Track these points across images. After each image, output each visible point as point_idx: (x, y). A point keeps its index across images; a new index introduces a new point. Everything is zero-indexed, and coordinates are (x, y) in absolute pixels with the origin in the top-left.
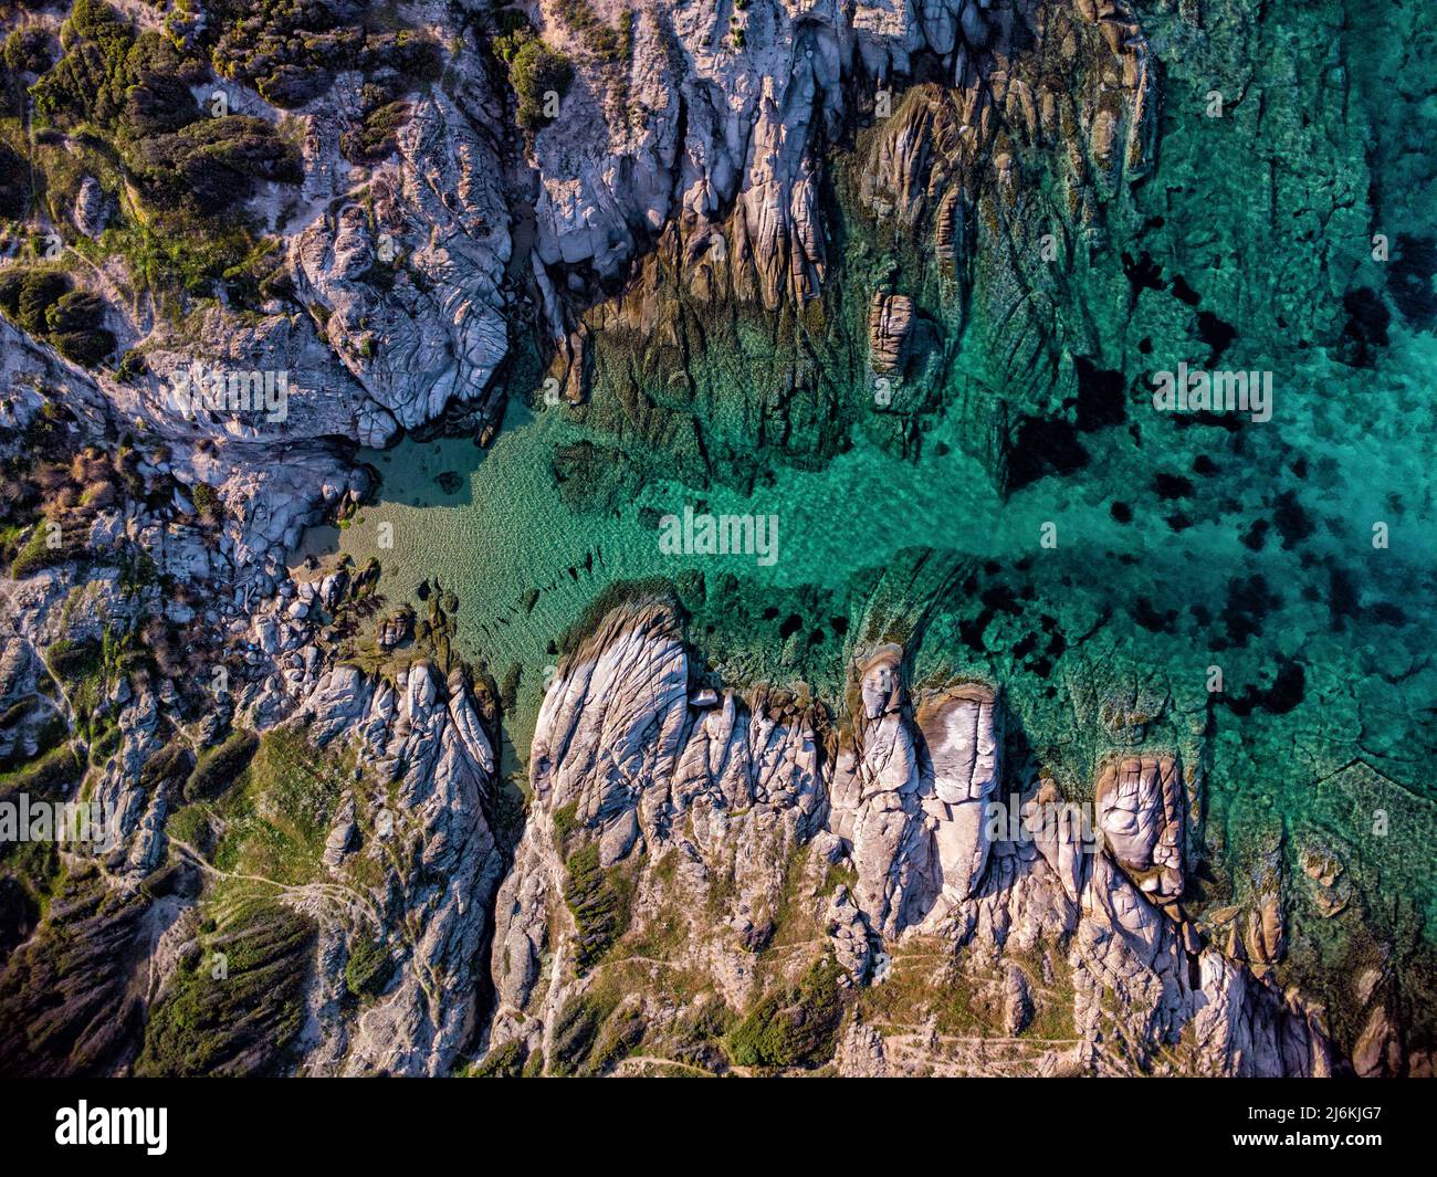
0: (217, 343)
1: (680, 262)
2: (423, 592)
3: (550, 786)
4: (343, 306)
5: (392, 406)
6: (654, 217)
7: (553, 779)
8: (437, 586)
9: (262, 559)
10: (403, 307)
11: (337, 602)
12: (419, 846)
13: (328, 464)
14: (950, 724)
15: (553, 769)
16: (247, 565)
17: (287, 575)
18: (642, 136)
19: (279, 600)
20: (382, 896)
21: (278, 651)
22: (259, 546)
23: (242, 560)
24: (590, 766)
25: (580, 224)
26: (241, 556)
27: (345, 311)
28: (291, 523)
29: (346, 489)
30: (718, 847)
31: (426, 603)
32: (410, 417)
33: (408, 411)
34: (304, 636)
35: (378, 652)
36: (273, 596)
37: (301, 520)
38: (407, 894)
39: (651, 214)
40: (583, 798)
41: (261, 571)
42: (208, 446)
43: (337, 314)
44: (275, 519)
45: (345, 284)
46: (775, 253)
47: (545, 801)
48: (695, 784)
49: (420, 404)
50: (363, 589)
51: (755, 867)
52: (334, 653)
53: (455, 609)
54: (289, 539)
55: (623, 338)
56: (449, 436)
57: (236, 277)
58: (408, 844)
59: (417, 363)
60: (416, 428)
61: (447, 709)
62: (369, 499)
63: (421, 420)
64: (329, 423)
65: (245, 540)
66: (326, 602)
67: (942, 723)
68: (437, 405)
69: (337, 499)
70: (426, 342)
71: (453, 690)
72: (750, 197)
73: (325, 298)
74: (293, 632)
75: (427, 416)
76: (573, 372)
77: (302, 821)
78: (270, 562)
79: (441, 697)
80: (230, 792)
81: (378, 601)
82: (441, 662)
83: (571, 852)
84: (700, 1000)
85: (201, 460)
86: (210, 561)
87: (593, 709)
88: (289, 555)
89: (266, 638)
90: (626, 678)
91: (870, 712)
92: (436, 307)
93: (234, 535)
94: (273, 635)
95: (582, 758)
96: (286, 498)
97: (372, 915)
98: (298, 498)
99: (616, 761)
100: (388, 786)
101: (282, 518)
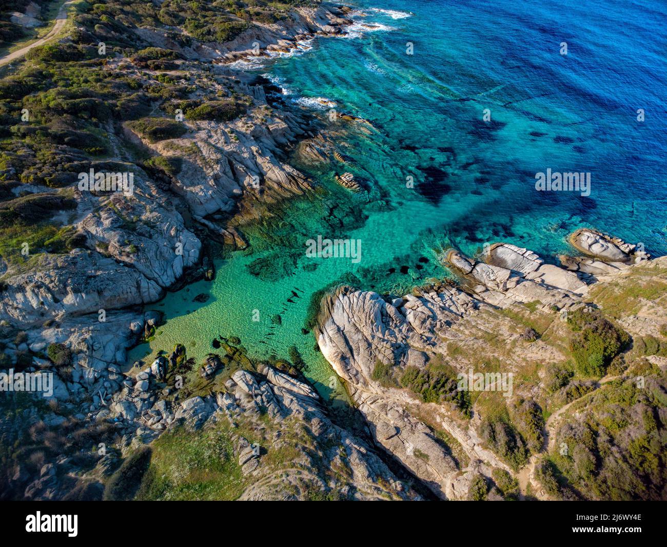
0: (49, 263)
1: (257, 198)
2: (216, 344)
3: (357, 372)
4: (114, 239)
5: (156, 275)
6: (236, 191)
7: (355, 366)
8: (222, 338)
9: (105, 373)
10: (144, 235)
11: (165, 373)
12: (308, 431)
13: (129, 316)
14: (501, 256)
15: (351, 360)
16: (96, 380)
17: (125, 377)
18: (218, 168)
19: (126, 390)
20: (305, 460)
21: (138, 415)
22: (102, 365)
23: (91, 377)
24: (370, 345)
25: (209, 196)
26: (90, 375)
27: (116, 239)
28: (118, 348)
29: (145, 322)
30: (467, 332)
31: (221, 348)
32: (167, 280)
33: (165, 278)
34: (152, 399)
35: (205, 382)
36: (120, 389)
37: (124, 345)
38: (320, 454)
39: (235, 191)
40: (380, 357)
41: (108, 380)
42: (52, 324)
43: (112, 242)
44: (107, 348)
45: (112, 228)
46: (290, 181)
47: (361, 380)
48: (428, 322)
49: (170, 272)
50: (178, 359)
51: (493, 324)
52: (177, 399)
53: (239, 342)
54: (119, 357)
55: (250, 224)
56: (191, 283)
57: (52, 243)
59: (161, 253)
60: (172, 284)
61: (268, 382)
62: (160, 322)
63: (173, 280)
64: (124, 286)
65: (91, 365)
66: (158, 377)
67: (498, 258)
68: (179, 271)
69: (141, 330)
70: (161, 244)
71: (265, 372)
72: (270, 174)
73: (104, 238)
74: (143, 400)
75: (176, 278)
76: (236, 239)
77: (213, 464)
78: (112, 373)
79: (260, 379)
80: (143, 485)
81: (191, 361)
82: (249, 366)
83: (399, 380)
84: (542, 374)
85: (50, 334)
86: (68, 389)
87: (348, 328)
88: (123, 366)
89: (126, 409)
90: (352, 309)
91: (468, 268)
92: (161, 233)
93: (82, 363)
94: (130, 406)
95: (363, 345)
96: (110, 336)
97: (307, 476)
98: (117, 336)
99: (381, 336)
100: (260, 419)
101: (111, 347)
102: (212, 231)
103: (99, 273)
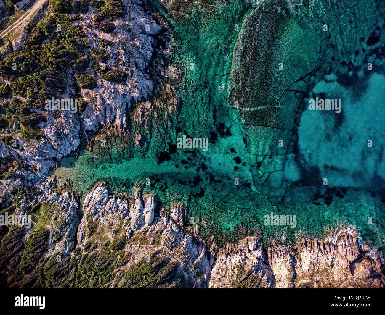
1: (106, 130)
2: (68, 181)
4: (53, 139)
5: (62, 153)
6: (102, 123)
7: (87, 209)
9: (42, 176)
10: (63, 138)
11: (54, 182)
12: (66, 219)
13: (52, 162)
14: (148, 200)
15: (87, 207)
17: (46, 178)
18: (98, 112)
20: (60, 227)
21: (45, 190)
22: (42, 174)
24: (92, 207)
25: (90, 125)
26: (39, 176)
28: (47, 171)
29: (55, 165)
30: (111, 219)
32: (65, 154)
34: (49, 188)
35: (60, 190)
36: (44, 182)
37: (48, 170)
38: (64, 226)
40: (91, 212)
41: (42, 178)
42: (33, 160)
45: (53, 136)
46: (121, 128)
47: (86, 212)
48: (108, 209)
49: (66, 152)
51: (116, 222)
52: (54, 190)
53: (72, 183)
54: (47, 173)
55: (98, 141)
56: (71, 157)
57: (37, 135)
58: (64, 219)
60: (66, 156)
61: (71, 199)
62: (59, 166)
64: (52, 156)
65: (40, 173)
66: (52, 182)
68: (69, 152)
69: (54, 167)
70: (67, 143)
71: (72, 196)
72: (117, 120)
73: (51, 138)
74: (47, 187)
75: (68, 154)
76: (90, 147)
77: (48, 216)
78: (44, 177)
79: (70, 197)
80: (37, 212)
82: (70, 191)
83: (89, 220)
84: (106, 241)
85: (33, 162)
86: (34, 177)
87: (93, 198)
88: (47, 176)
90: (98, 193)
91: (136, 198)
92: (68, 138)
93: (38, 173)
94: (44, 188)
96: (46, 167)
97: (58, 230)
98: (48, 167)
99: (96, 206)
100: (61, 210)
101: (45, 170)
102: (85, 139)
103: (46, 151)
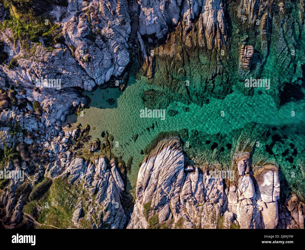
0: (40, 57)
1: (182, 35)
2: (103, 135)
3: (142, 196)
5: (94, 78)
6: (174, 21)
7: (143, 194)
8: (107, 133)
9: (54, 124)
10: (98, 47)
11: (77, 138)
12: (102, 216)
13: (74, 95)
14: (265, 178)
15: (143, 191)
16: (50, 126)
17: (61, 129)
19: (59, 137)
21: (59, 153)
22: (53, 121)
23: (48, 125)
24: (155, 190)
25: (153, 22)
26: (48, 124)
27: (81, 47)
28: (63, 114)
29: (80, 103)
30: (195, 216)
31: (104, 138)
32: (100, 81)
33: (99, 80)
34: (67, 148)
35: (89, 153)
36: (57, 136)
37: (66, 113)
39: (174, 20)
40: (153, 200)
41: (54, 128)
42: (37, 90)
43: (78, 48)
44: (58, 112)
45: (81, 39)
46: (212, 32)
47: (141, 200)
48: (188, 196)
49: (103, 77)
50: (85, 134)
51: (208, 224)
52: (76, 153)
53: (112, 140)
54: (62, 118)
55: (164, 58)
56: (111, 87)
57: (46, 36)
58: (99, 215)
59: (102, 64)
60: (101, 85)
61: (110, 171)
62: (87, 106)
63: (103, 82)
64: (75, 83)
65: (49, 119)
66: (73, 138)
67: (262, 177)
68: (108, 78)
69: (77, 106)
70: (105, 58)
71: (112, 165)
73: (74, 43)
74: (63, 147)
75: (105, 81)
76: (149, 68)
77: (66, 207)
78: (57, 126)
79: (108, 167)
80: (43, 198)
81: (89, 137)
82: (109, 157)
83: (150, 217)
85: (35, 94)
86: (38, 125)
87: (155, 171)
88: (62, 124)
89: (55, 149)
90: (166, 162)
91: (240, 173)
92: (108, 47)
93: (45, 117)
94: (57, 148)
95: (152, 188)
96: (62, 106)
98: (65, 106)
99: (163, 188)
100: (92, 196)
101: (60, 112)
102: (141, 52)
103: (64, 72)
